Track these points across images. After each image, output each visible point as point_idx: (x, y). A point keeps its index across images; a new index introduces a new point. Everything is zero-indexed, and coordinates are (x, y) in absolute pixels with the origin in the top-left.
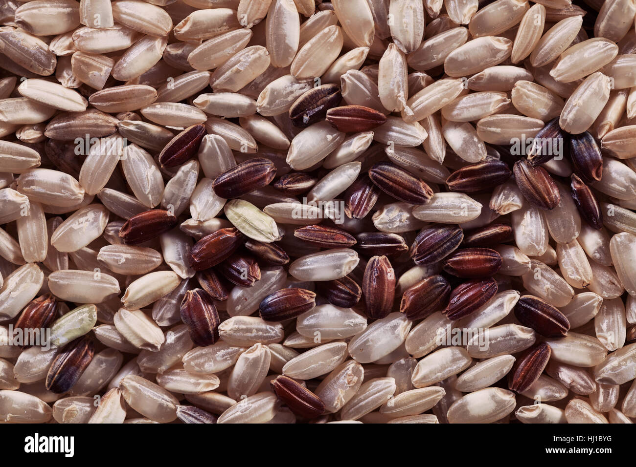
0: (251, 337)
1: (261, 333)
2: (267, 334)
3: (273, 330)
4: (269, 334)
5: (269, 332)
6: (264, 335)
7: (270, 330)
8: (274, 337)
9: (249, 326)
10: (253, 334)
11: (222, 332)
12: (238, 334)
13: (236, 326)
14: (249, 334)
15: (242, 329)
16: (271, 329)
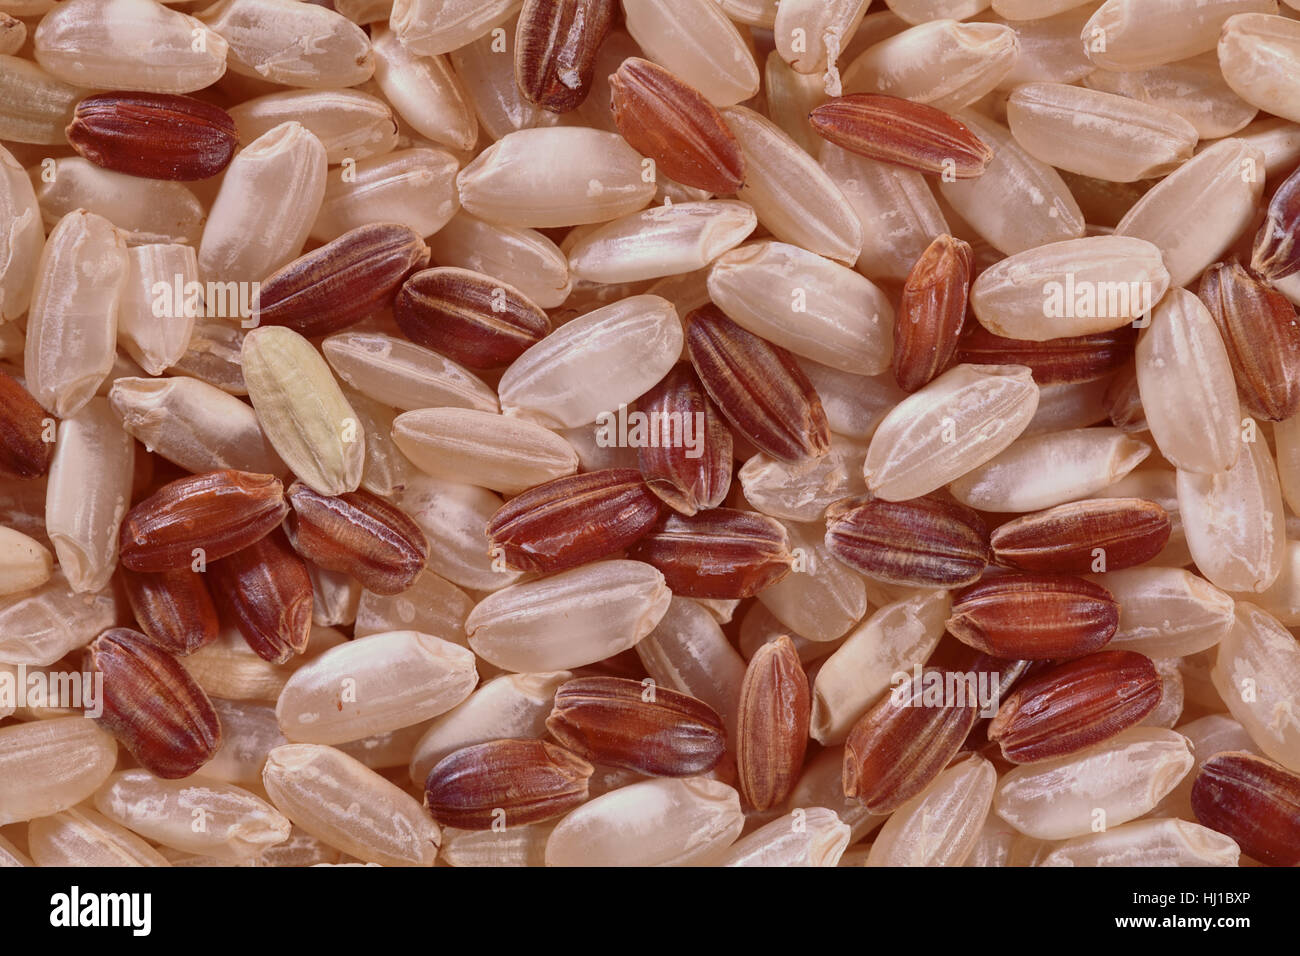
0: (340, 821)
1: (368, 822)
2: (384, 834)
3: (407, 832)
4: (391, 838)
5: (393, 832)
6: (377, 831)
7: (397, 827)
8: (402, 852)
9: (348, 790)
10: (347, 815)
11: (275, 768)
12: (310, 794)
13: (314, 772)
14: (336, 809)
15: (326, 787)
16: (402, 825)
